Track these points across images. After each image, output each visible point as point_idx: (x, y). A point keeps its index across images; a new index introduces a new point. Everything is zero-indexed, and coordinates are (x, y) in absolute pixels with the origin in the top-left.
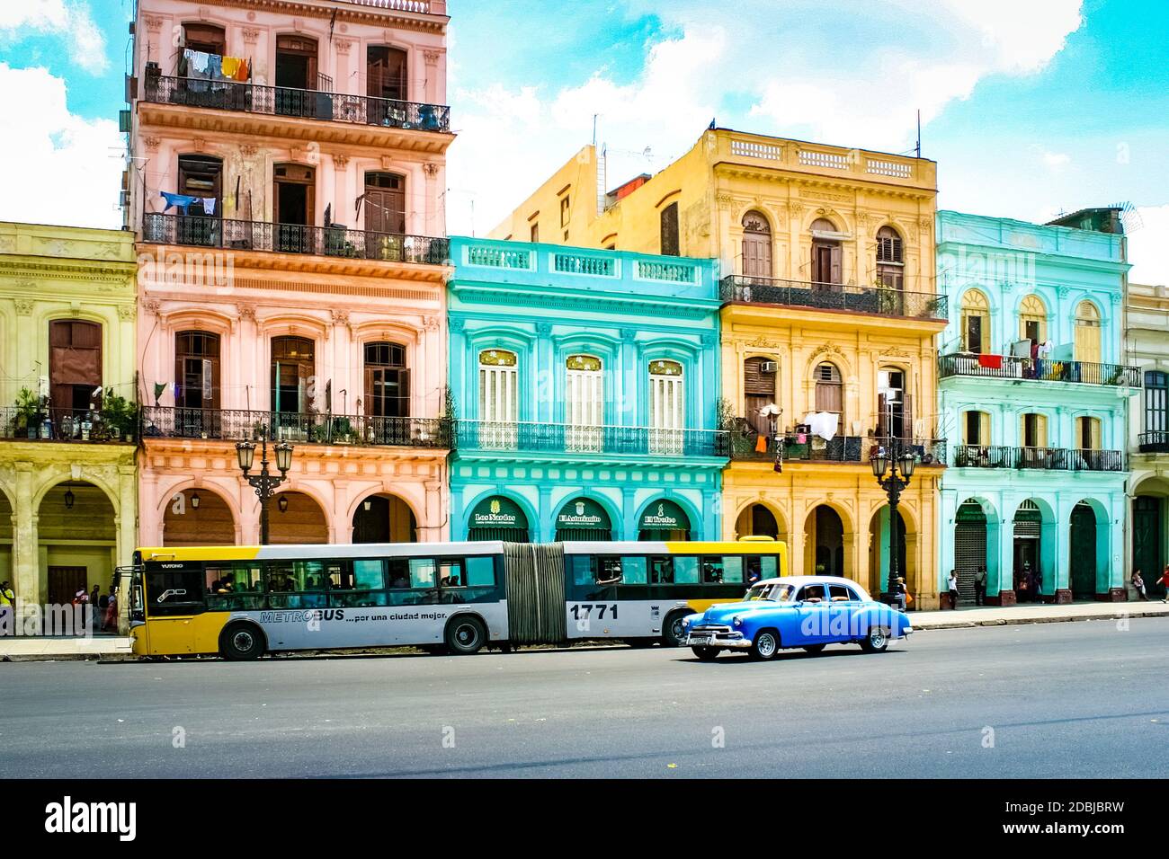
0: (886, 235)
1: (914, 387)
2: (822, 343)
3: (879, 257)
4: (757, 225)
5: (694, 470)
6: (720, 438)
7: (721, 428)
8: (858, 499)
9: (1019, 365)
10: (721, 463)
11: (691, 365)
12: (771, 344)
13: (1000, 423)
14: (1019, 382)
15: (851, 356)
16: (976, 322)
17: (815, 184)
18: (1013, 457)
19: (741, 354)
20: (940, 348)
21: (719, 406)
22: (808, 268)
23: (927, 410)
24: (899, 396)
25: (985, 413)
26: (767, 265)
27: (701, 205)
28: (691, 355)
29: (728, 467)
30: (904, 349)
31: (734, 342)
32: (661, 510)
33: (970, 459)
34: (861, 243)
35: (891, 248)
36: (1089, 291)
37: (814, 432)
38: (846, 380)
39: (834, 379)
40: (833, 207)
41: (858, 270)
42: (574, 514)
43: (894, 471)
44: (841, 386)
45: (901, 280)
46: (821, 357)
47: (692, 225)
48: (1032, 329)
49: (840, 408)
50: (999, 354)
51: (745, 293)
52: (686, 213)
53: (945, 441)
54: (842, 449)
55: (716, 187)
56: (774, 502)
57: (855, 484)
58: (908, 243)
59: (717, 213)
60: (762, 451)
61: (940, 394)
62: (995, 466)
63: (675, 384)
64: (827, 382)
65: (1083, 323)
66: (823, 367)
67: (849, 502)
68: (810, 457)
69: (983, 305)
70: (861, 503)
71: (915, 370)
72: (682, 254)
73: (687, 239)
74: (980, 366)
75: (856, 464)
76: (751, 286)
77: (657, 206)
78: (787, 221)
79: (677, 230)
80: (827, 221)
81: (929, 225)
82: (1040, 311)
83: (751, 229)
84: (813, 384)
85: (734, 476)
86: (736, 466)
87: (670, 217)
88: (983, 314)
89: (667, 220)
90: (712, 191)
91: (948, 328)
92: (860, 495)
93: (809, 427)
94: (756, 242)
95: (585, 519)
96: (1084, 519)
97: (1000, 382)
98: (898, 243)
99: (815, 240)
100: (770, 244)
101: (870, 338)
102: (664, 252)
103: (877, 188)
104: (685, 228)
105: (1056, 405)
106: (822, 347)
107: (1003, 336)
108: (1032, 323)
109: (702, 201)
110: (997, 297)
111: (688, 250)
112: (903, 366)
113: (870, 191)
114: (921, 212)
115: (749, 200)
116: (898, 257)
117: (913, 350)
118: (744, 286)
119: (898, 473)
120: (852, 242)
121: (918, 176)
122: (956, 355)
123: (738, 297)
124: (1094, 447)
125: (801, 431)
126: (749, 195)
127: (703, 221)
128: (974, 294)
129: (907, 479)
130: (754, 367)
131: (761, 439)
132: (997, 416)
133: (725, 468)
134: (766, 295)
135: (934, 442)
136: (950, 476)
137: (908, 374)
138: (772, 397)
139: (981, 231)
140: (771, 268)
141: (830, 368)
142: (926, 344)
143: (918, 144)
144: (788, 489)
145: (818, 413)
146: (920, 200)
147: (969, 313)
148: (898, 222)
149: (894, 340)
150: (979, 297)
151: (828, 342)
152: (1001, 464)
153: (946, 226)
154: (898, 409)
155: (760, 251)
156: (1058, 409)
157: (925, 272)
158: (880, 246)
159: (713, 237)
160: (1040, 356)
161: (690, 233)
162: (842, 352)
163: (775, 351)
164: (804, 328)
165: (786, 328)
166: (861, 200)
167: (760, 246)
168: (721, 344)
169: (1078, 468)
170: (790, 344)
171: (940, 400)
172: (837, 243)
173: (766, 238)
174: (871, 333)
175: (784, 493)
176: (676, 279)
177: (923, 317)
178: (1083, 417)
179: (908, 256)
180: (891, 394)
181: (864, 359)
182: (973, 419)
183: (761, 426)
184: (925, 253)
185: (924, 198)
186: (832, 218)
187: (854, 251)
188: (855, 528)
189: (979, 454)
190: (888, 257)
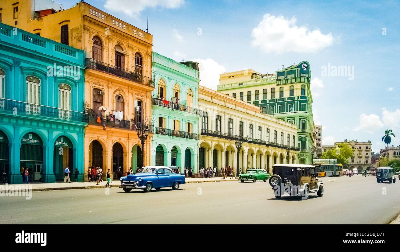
0: (137, 56)
1: (145, 107)
2: (118, 88)
3: (135, 63)
4: (98, 42)
5: (75, 126)
6: (85, 116)
7: (85, 112)
8: (128, 142)
9: (173, 105)
10: (85, 125)
11: (74, 87)
12: (102, 85)
13: (168, 122)
14: (173, 110)
15: (127, 94)
16: (162, 89)
17: (117, 33)
18: (171, 132)
19: (92, 87)
20: (152, 96)
21: (84, 104)
22: (114, 61)
23: (148, 115)
24: (140, 109)
25: (164, 118)
26: (101, 56)
27: (78, 29)
28: (74, 84)
29: (87, 126)
30: (142, 94)
31: (89, 82)
32: (62, 140)
33: (160, 132)
34: (130, 56)
35: (139, 60)
36: (190, 85)
37: (116, 117)
38: (125, 101)
39: (121, 100)
40: (122, 42)
41: (129, 65)
42: (28, 138)
43: (143, 134)
44: (124, 103)
45: (141, 71)
46: (117, 92)
47: (74, 35)
48: (176, 94)
49: (123, 111)
50: (168, 100)
51: (94, 65)
52: (72, 30)
53: (154, 125)
54: (124, 124)
55: (84, 24)
56: (102, 140)
57: (127, 136)
58: (144, 60)
59: (84, 33)
60: (99, 122)
61: (152, 110)
62: (166, 135)
63: (68, 94)
64: (119, 101)
65: (189, 95)
66: (118, 96)
67: (126, 142)
68: (114, 126)
69: (164, 84)
70: (129, 143)
71: (145, 101)
72: (70, 45)
73: (72, 40)
74: (163, 103)
75: (128, 130)
76: (96, 64)
77: (60, 24)
78: (108, 43)
79: (68, 35)
80: (120, 46)
81: (150, 56)
82: (178, 89)
83: (95, 42)
84: (115, 101)
85: (89, 130)
86: (90, 126)
87: (65, 30)
88: (164, 87)
89: (63, 31)
90: (82, 25)
91: (155, 90)
92: (129, 140)
93: (114, 116)
94: (97, 48)
95: (32, 141)
96: (188, 152)
97: (168, 109)
98: (141, 59)
99: (116, 52)
100: (102, 50)
101: (133, 89)
102: (62, 42)
103: (136, 39)
104: (71, 36)
105: (182, 118)
106: (118, 89)
107: (169, 95)
108: (176, 92)
109: (79, 28)
110: (168, 82)
111: (72, 45)
112: (142, 100)
113: (134, 40)
114: (148, 51)
115: (95, 32)
116: (141, 64)
117: (145, 95)
118: (94, 63)
119: (144, 135)
120: (128, 55)
121: (147, 38)
122: (157, 99)
123: (91, 66)
124: (191, 132)
125: (112, 117)
126: (96, 30)
127: (79, 35)
128: (162, 80)
129: (147, 137)
130: (96, 92)
131: (99, 118)
132: (167, 119)
133: (86, 127)
134: (101, 67)
135: (150, 125)
136: (155, 137)
137: (143, 102)
138: (102, 104)
139: (164, 61)
140: (102, 58)
141: (120, 96)
142: (148, 94)
143: (147, 28)
144: (106, 136)
145: (116, 111)
146: (148, 47)
147: (160, 86)
148: (141, 52)
149: (140, 91)
150: (163, 82)
151: (120, 88)
152: (168, 134)
153: (155, 57)
154: (140, 113)
155: (98, 51)
156: (182, 119)
157: (149, 70)
158: (136, 59)
159: (82, 42)
160: (178, 103)
161: (73, 38)
162: (124, 92)
163: (103, 87)
164: (113, 81)
165: (106, 80)
166: (131, 42)
167: (98, 49)
168: (85, 82)
169: (187, 138)
170: (108, 86)
171: (152, 112)
172: (123, 55)
173: (100, 47)
174: (132, 87)
175: (106, 137)
176: (67, 54)
177: (148, 85)
178: (188, 123)
179: (144, 64)
180: (138, 108)
181: (131, 95)
182: (161, 119)
183: (98, 113)
184: (149, 64)
185: (149, 46)
186: (121, 45)
187: (128, 58)
188: (127, 151)
189: (163, 131)
190: (138, 63)
